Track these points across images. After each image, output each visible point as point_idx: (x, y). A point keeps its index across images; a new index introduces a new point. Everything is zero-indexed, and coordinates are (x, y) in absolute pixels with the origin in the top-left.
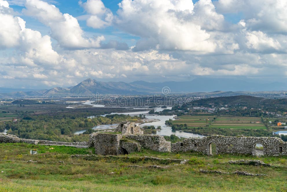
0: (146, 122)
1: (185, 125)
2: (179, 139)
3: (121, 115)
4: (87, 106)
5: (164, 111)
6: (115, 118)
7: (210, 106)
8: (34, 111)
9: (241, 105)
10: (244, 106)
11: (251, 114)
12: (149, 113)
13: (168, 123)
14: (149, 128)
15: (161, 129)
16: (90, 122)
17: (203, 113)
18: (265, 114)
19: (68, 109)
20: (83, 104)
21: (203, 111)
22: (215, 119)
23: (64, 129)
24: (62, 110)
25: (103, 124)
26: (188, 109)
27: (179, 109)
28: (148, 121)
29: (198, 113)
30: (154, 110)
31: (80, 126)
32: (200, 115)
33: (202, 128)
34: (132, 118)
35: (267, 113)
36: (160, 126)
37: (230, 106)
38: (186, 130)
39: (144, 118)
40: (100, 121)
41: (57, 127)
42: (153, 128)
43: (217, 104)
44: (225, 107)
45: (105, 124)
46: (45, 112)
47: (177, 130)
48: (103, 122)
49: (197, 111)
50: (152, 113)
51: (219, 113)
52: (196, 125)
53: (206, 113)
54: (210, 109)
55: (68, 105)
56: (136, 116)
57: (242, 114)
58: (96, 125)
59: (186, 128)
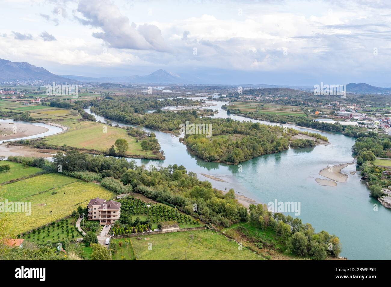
0: (205, 106)
1: (238, 110)
3: (185, 99)
4: (158, 90)
5: (220, 97)
6: (180, 101)
7: (258, 96)
9: (282, 96)
10: (285, 96)
11: (292, 104)
12: (208, 99)
13: (224, 108)
14: (208, 111)
15: (218, 112)
16: (159, 103)
17: (252, 101)
18: (304, 104)
19: (143, 92)
20: (155, 89)
21: (252, 99)
22: (262, 106)
23: (137, 109)
24: (138, 93)
25: (170, 106)
26: (240, 97)
27: (232, 97)
28: (207, 105)
29: (248, 101)
30: (212, 97)
31: (151, 106)
32: (249, 102)
33: (252, 113)
34: (194, 102)
35: (305, 103)
36: (217, 110)
37: (274, 96)
38: (239, 114)
39: (204, 102)
40: (168, 103)
41: (132, 106)
42: (211, 111)
43: (263, 94)
44: (270, 97)
45: (172, 106)
47: (231, 113)
48: (170, 104)
49: (247, 99)
50: (210, 99)
51: (265, 101)
52: (248, 110)
53: (255, 101)
54: (258, 98)
55: (142, 89)
56: (197, 101)
57: (284, 103)
58: (164, 106)
59: (239, 113)
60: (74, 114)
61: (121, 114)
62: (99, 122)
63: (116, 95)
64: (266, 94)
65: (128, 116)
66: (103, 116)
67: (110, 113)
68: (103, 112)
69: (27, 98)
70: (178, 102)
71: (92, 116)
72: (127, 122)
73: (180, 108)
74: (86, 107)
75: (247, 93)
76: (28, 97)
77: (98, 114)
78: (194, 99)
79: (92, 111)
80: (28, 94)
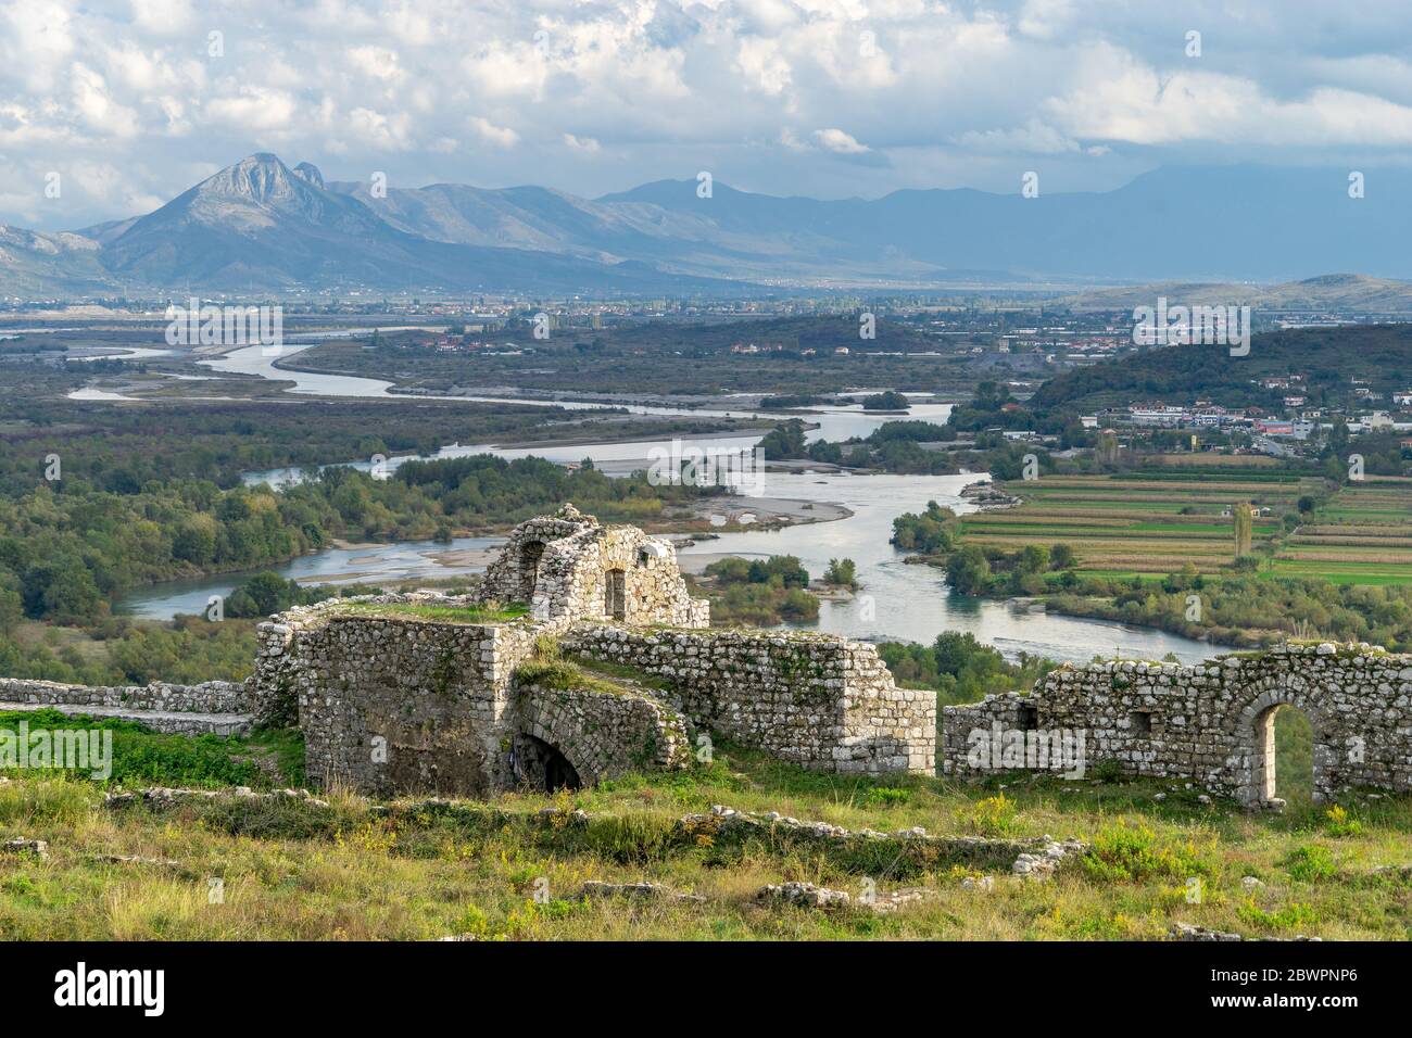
0: (733, 527)
2: (1005, 669)
3: (529, 467)
5: (887, 435)
6: (469, 487)
7: (1274, 404)
13: (919, 539)
14: (757, 573)
15: (854, 588)
16: (267, 518)
17: (1212, 458)
21: (1212, 438)
22: (1306, 505)
23: (45, 576)
25: (371, 536)
26: (1089, 422)
27: (1009, 422)
29: (1172, 459)
30: (797, 427)
31: (185, 549)
32: (1183, 472)
33: (1199, 585)
34: (619, 490)
36: (849, 565)
38: (1068, 600)
39: (720, 490)
40: (353, 515)
42: (790, 572)
44: (1395, 411)
45: (393, 538)
47: (990, 592)
48: (371, 522)
49: (1164, 439)
50: (783, 449)
51: (1341, 456)
52: (1152, 557)
53: (1236, 458)
54: (1274, 425)
55: (79, 374)
58: (316, 541)
59: (1068, 582)
75: (1162, 380)
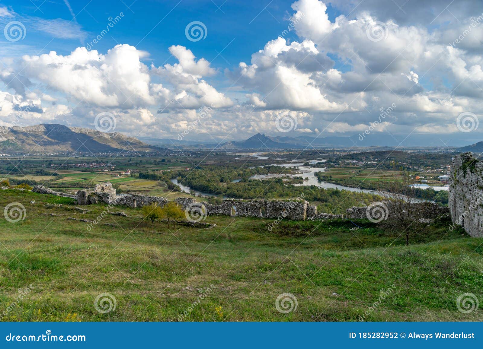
0: (298, 173)
1: (330, 176)
2: (318, 189)
3: (277, 167)
4: (253, 157)
5: (319, 163)
6: (271, 169)
7: (361, 160)
8: (206, 161)
9: (389, 160)
10: (392, 160)
11: (396, 168)
12: (304, 165)
13: (317, 175)
14: (298, 178)
15: (308, 180)
16: (248, 172)
17: (352, 166)
18: (408, 168)
19: (236, 160)
20: (250, 156)
21: (353, 164)
22: (360, 171)
23: (223, 178)
24: (230, 161)
25: (260, 174)
26: (340, 162)
27: (331, 162)
28: (300, 172)
29: (348, 166)
30: (308, 163)
31: (239, 175)
32: (348, 168)
33: (344, 180)
34: (287, 169)
35: (411, 167)
37: (380, 160)
38: (330, 181)
39: (298, 169)
40: (258, 172)
41: (218, 176)
42: (301, 178)
43: (367, 158)
44: (375, 161)
45: (262, 174)
46: (214, 163)
47: (322, 180)
48: (260, 172)
49: (348, 164)
50: (306, 165)
51: (367, 166)
52: (340, 177)
53: (355, 166)
54: (361, 162)
55: (236, 156)
56: (290, 168)
57: (387, 168)
58: (253, 174)
59: (331, 179)
60: (160, 185)
61: (205, 183)
62: (184, 192)
63: (207, 164)
64: (371, 158)
65: (213, 185)
66: (189, 186)
67: (195, 183)
68: (189, 182)
69: (118, 170)
70: (269, 170)
71: (177, 187)
72: (211, 192)
73: (270, 176)
74: (173, 178)
75: (349, 157)
76: (119, 168)
77: (184, 184)
78: (287, 166)
79: (179, 182)
80: (119, 165)
